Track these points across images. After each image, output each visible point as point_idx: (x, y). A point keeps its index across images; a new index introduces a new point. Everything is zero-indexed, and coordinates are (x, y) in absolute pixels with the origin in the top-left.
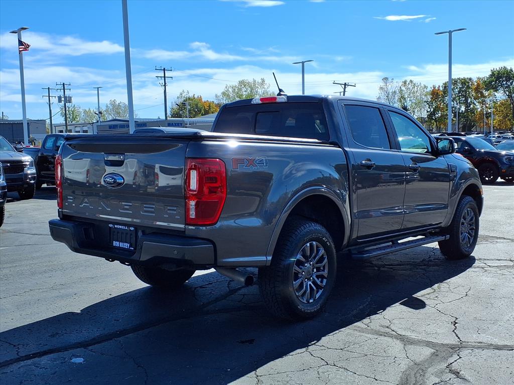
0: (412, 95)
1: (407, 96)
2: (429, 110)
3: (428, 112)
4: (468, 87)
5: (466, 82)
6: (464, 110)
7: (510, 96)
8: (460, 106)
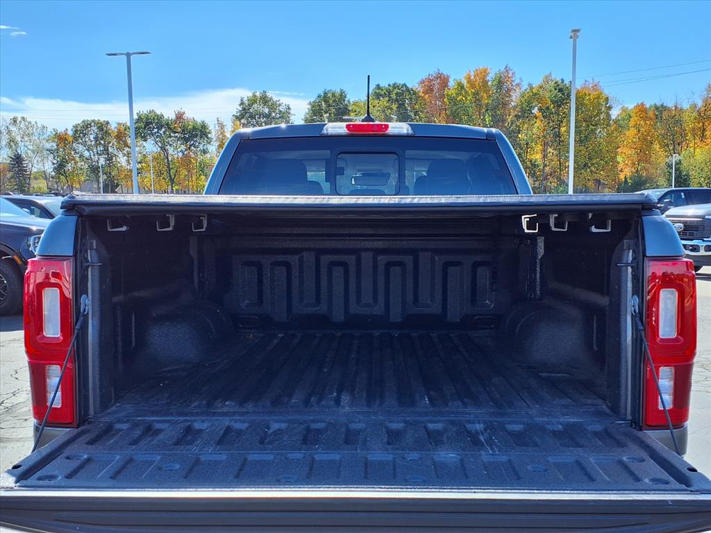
0: (26, 138)
1: (19, 140)
2: (55, 162)
3: (54, 164)
4: (107, 133)
5: (102, 127)
6: (104, 163)
7: (163, 148)
8: (99, 159)
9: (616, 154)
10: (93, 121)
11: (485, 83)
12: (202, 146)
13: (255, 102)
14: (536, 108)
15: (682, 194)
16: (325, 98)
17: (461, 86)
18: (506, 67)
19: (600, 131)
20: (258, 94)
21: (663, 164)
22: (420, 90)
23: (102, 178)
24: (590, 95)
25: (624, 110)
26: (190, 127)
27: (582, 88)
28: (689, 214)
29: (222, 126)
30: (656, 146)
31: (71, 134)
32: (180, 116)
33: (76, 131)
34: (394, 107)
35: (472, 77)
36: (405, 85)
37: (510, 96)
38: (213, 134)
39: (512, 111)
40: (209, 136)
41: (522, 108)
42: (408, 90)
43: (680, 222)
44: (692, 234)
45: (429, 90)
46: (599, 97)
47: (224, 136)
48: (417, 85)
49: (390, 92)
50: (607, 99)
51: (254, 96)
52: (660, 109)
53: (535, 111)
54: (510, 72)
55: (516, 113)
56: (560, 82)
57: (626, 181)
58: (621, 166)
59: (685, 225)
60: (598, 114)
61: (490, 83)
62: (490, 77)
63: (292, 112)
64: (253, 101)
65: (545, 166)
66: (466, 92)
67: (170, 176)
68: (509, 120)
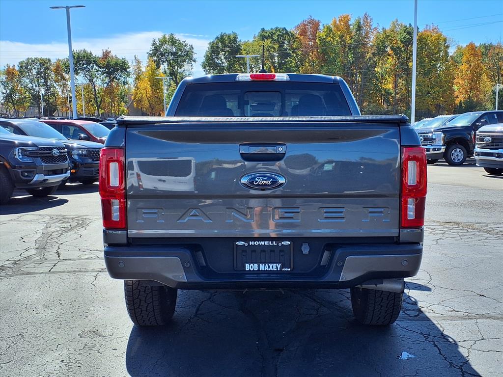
2: (4, 91)
3: (3, 93)
5: (44, 63)
6: (44, 93)
7: (91, 81)
8: (39, 89)
9: (453, 84)
10: (36, 59)
11: (348, 26)
12: (122, 78)
13: (165, 42)
14: (389, 47)
15: (495, 115)
16: (221, 39)
17: (329, 30)
18: (366, 14)
19: (440, 65)
20: (167, 36)
21: (490, 92)
22: (297, 33)
23: (43, 105)
24: (431, 36)
25: (459, 48)
26: (113, 63)
27: (425, 31)
28: (497, 130)
29: (138, 62)
30: (484, 77)
31: (17, 70)
32: (106, 55)
33: (21, 67)
34: (276, 46)
35: (338, 22)
36: (285, 29)
37: (368, 38)
38: (131, 68)
39: (370, 49)
40: (128, 70)
41: (377, 47)
42: (287, 33)
43: (489, 136)
44: (497, 145)
45: (303, 33)
46: (439, 38)
47: (140, 70)
48: (294, 29)
49: (273, 34)
50: (445, 40)
51: (164, 37)
52: (487, 48)
53: (388, 49)
54: (369, 18)
55: (373, 51)
56: (408, 26)
57: (460, 105)
58: (456, 93)
59: (492, 139)
60: (438, 52)
61: (351, 27)
62: (352, 22)
63: (194, 51)
64: (163, 42)
65: (396, 93)
66: (334, 34)
67: (97, 103)
68: (367, 57)
